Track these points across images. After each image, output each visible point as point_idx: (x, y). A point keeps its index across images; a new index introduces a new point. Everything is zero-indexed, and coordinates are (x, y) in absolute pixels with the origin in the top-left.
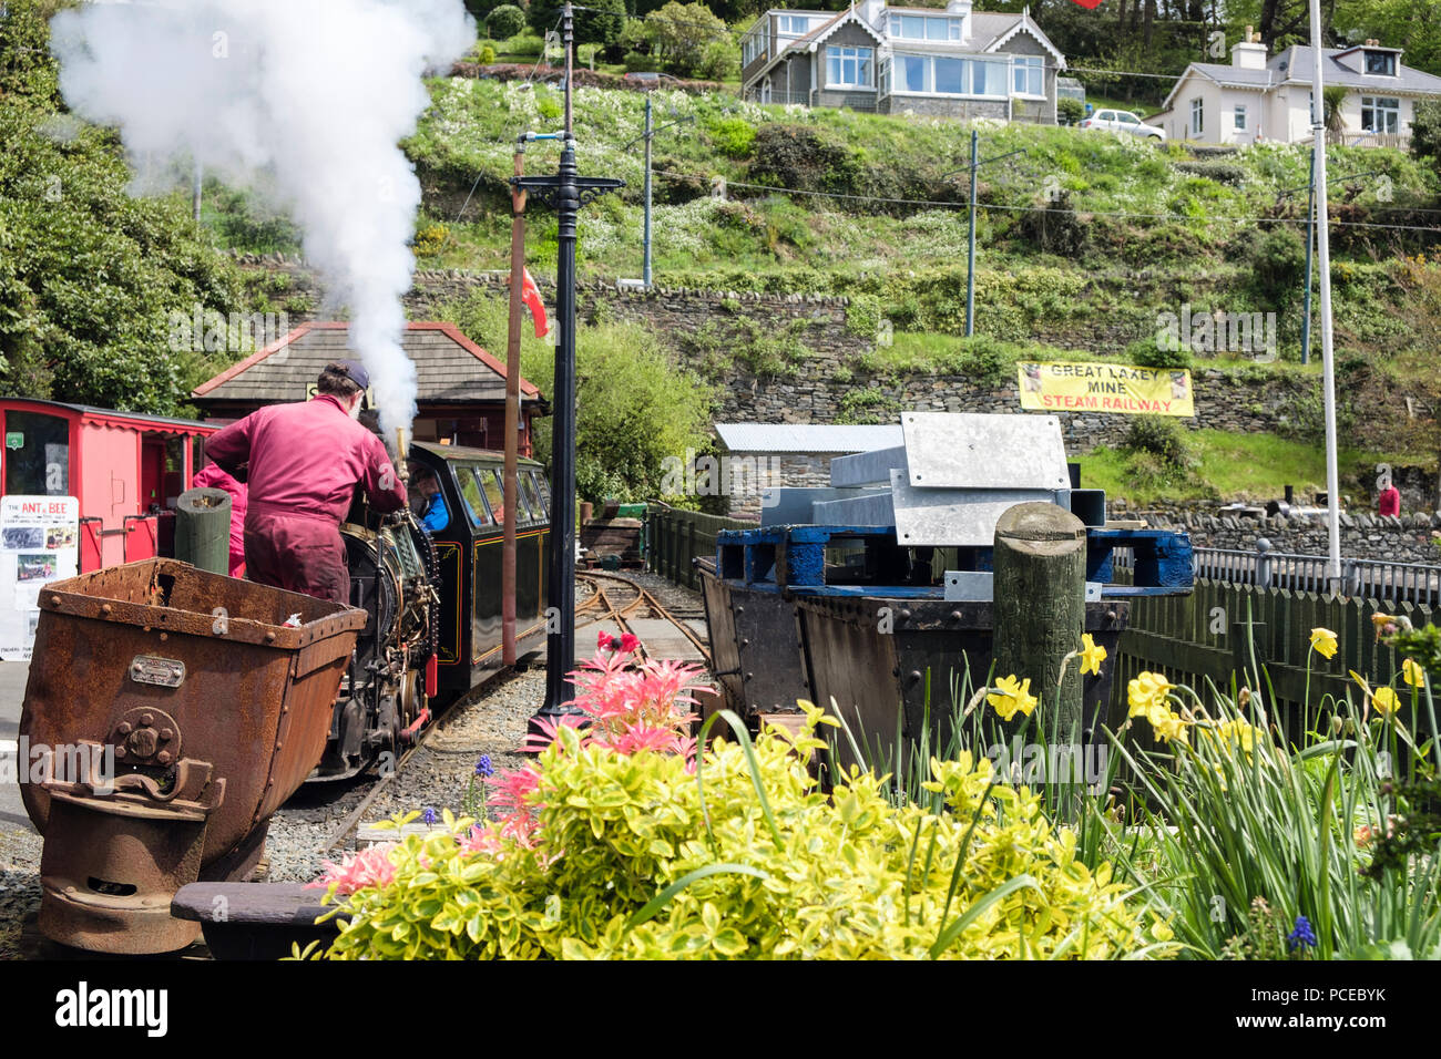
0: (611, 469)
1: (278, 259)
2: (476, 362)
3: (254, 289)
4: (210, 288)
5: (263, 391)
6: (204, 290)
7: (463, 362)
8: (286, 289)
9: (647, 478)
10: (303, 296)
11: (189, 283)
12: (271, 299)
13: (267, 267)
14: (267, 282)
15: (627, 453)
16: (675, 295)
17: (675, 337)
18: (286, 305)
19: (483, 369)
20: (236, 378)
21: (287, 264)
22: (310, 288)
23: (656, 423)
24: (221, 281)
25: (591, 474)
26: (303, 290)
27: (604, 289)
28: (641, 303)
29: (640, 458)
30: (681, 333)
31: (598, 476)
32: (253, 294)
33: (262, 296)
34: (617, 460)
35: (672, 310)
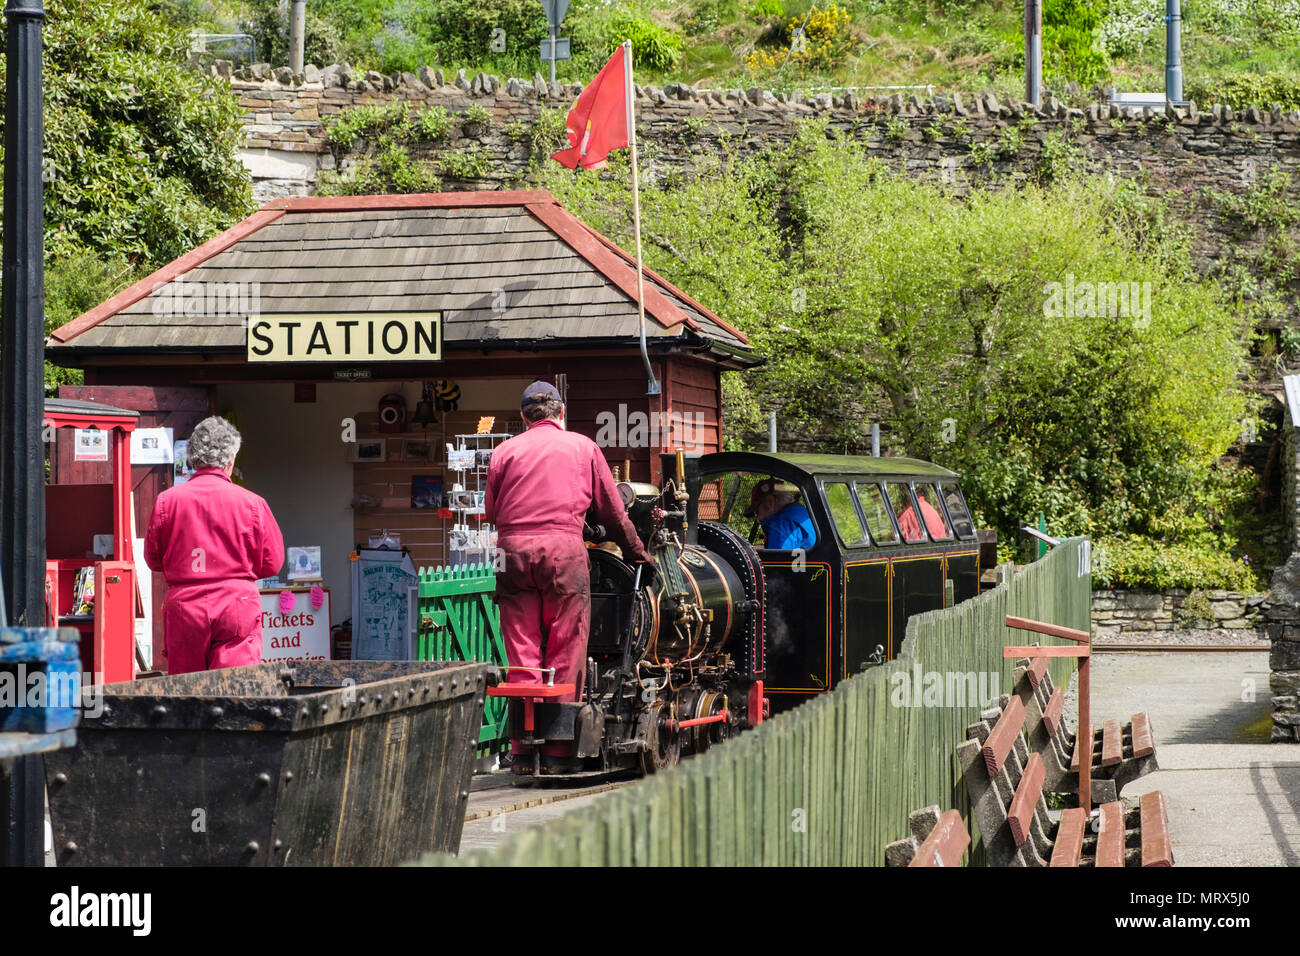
0: (1049, 470)
1: (427, 81)
2: (579, 265)
3: (383, 139)
4: (174, 141)
5: (175, 332)
6: (162, 143)
7: (554, 266)
8: (441, 138)
9: (1127, 485)
10: (474, 147)
11: (128, 133)
12: (413, 156)
13: (407, 96)
14: (407, 126)
15: (1084, 438)
16: (1206, 122)
17: (1206, 204)
18: (443, 168)
19: (590, 278)
20: (132, 309)
21: (445, 90)
22: (487, 133)
23: (1141, 375)
24: (195, 125)
25: (1008, 479)
26: (474, 138)
27: (1061, 113)
28: (1136, 138)
29: (1110, 445)
30: (1218, 197)
31: (1022, 485)
32: (380, 148)
33: (398, 152)
34: (1065, 450)
35: (1199, 150)
